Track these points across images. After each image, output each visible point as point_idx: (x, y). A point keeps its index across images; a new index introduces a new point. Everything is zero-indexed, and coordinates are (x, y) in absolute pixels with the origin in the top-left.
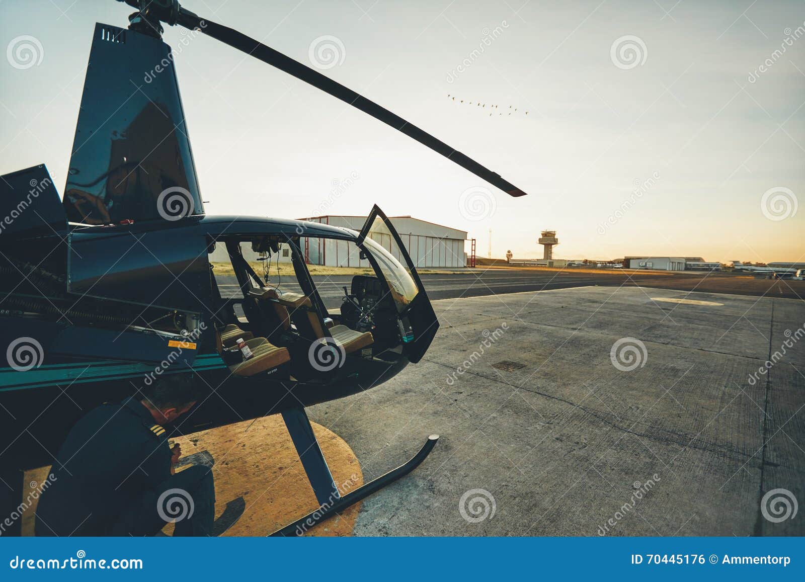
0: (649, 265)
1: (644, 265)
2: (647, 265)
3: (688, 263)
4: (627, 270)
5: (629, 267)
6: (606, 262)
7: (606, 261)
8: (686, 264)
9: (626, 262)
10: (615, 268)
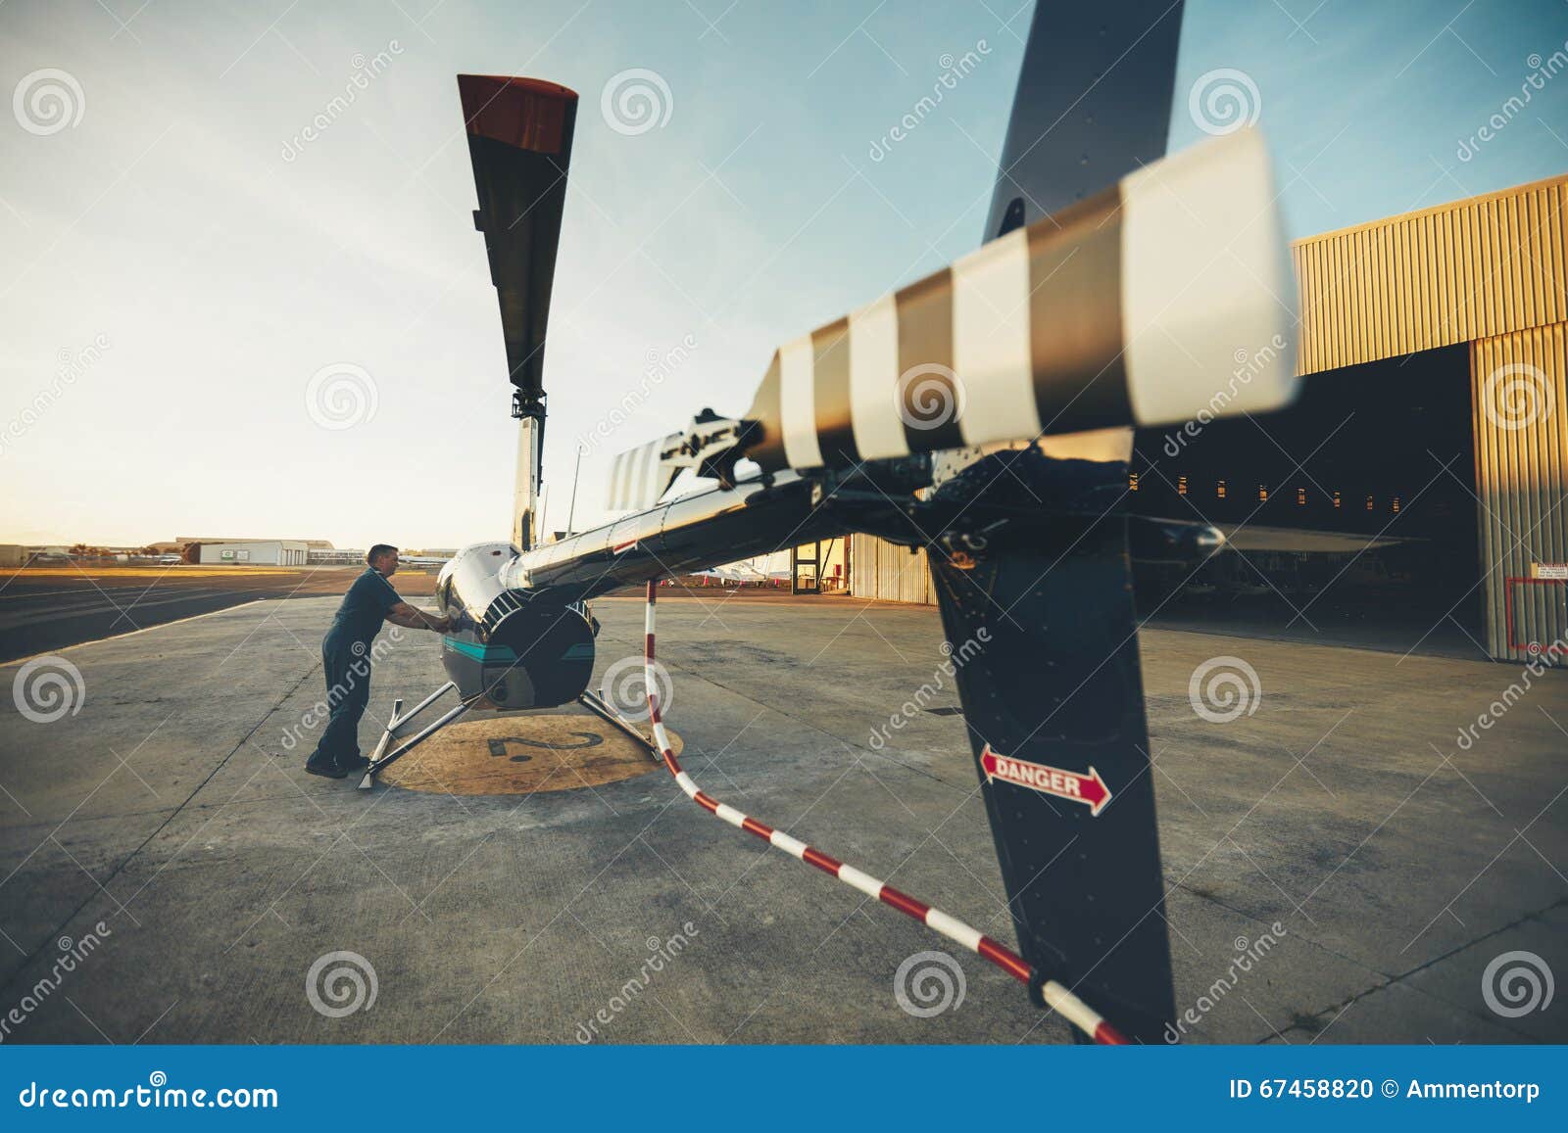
0: (242, 556)
1: (231, 556)
2: (238, 557)
3: (311, 551)
4: (196, 566)
5: (197, 561)
6: (135, 551)
7: (137, 549)
8: (309, 554)
9: (192, 551)
10: (165, 563)
